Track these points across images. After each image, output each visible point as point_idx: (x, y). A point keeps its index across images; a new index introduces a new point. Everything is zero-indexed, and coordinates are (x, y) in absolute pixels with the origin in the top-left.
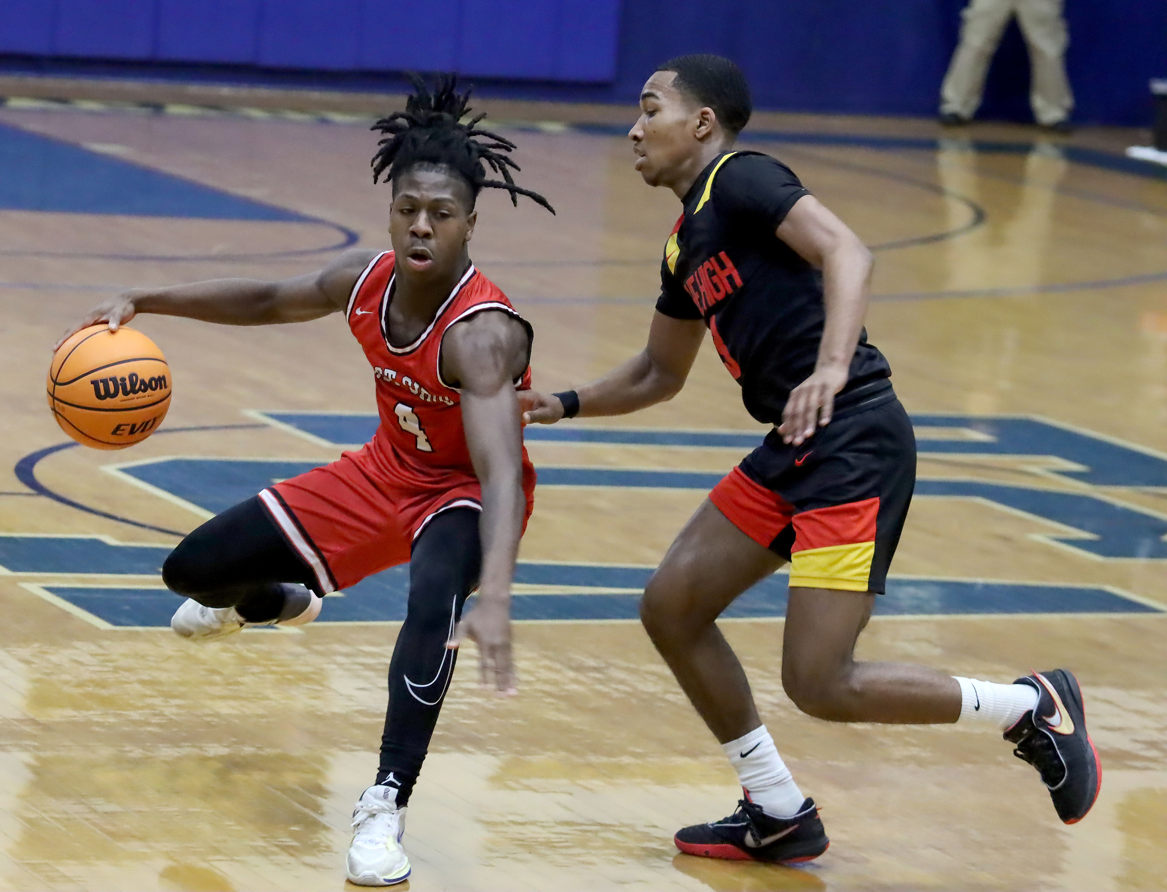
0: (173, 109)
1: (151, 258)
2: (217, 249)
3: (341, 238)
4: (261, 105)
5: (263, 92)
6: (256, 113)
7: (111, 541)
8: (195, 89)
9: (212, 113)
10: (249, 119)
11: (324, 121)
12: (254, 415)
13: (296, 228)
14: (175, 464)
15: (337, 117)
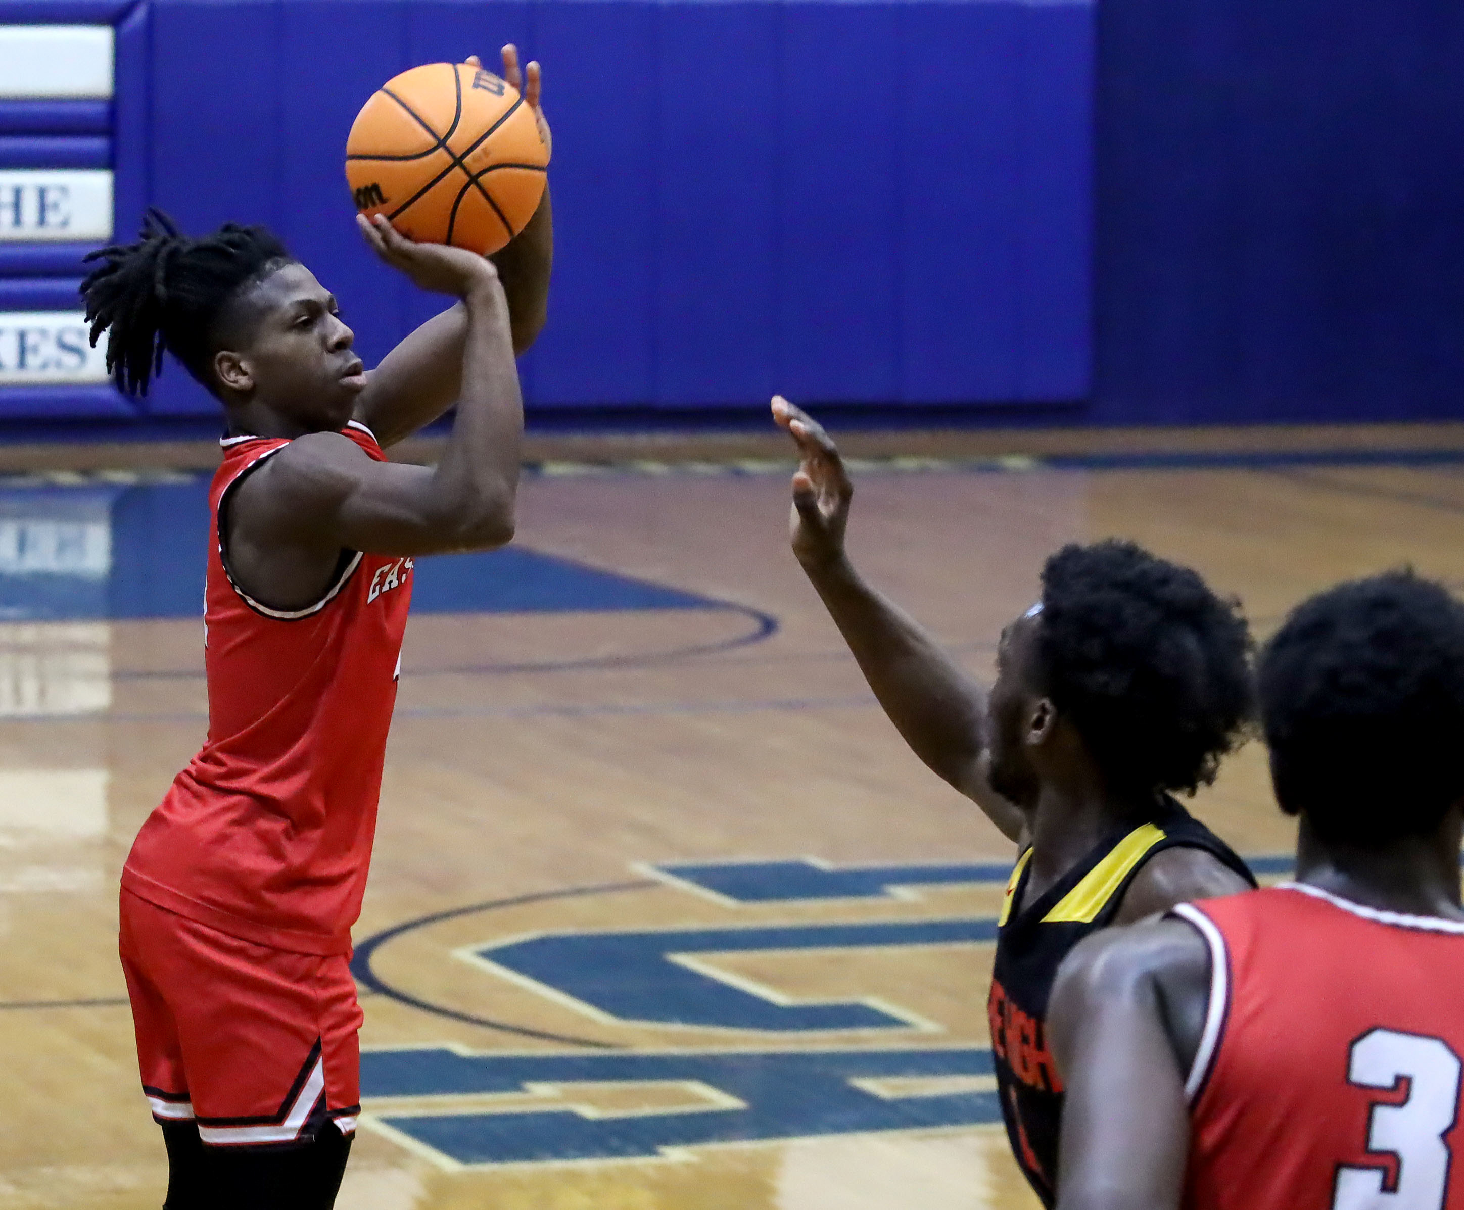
0: (555, 469)
1: (519, 668)
2: (604, 650)
3: (754, 626)
4: (662, 456)
5: (664, 439)
6: (655, 468)
7: (462, 1049)
8: (579, 440)
9: (597, 471)
10: (647, 476)
11: (739, 474)
12: (642, 869)
13: (700, 617)
14: (542, 942)
15: (752, 466)
